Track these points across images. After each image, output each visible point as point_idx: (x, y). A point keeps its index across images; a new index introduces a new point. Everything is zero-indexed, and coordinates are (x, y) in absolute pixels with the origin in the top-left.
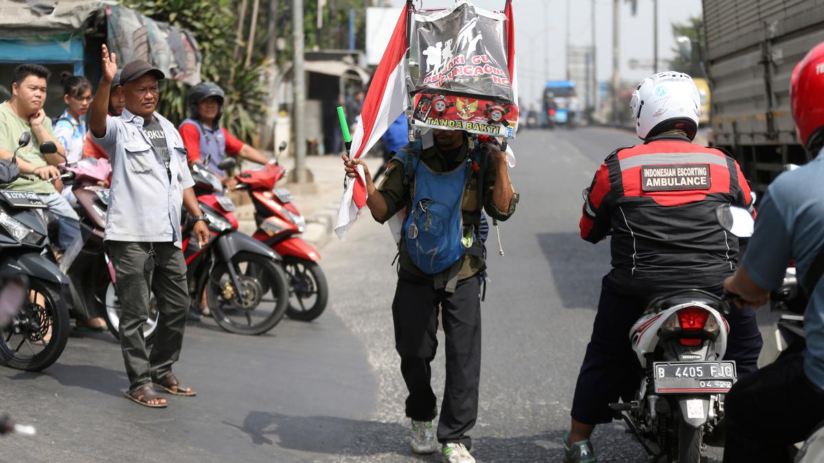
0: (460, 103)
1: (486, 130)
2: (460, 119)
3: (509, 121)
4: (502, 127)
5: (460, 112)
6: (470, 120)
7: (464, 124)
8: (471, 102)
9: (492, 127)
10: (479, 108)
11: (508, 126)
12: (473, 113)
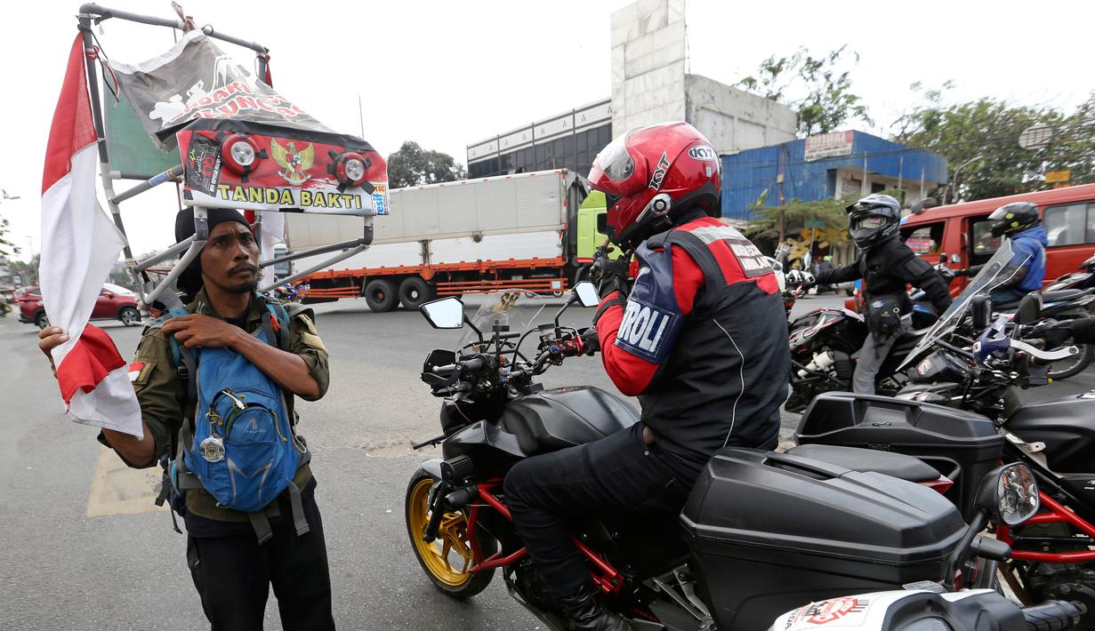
0: (278, 150)
1: (336, 204)
2: (287, 184)
3: (374, 184)
4: (364, 194)
5: (283, 171)
6: (305, 185)
7: (296, 193)
8: (300, 148)
9: (348, 198)
10: (317, 161)
11: (375, 193)
12: (309, 171)
